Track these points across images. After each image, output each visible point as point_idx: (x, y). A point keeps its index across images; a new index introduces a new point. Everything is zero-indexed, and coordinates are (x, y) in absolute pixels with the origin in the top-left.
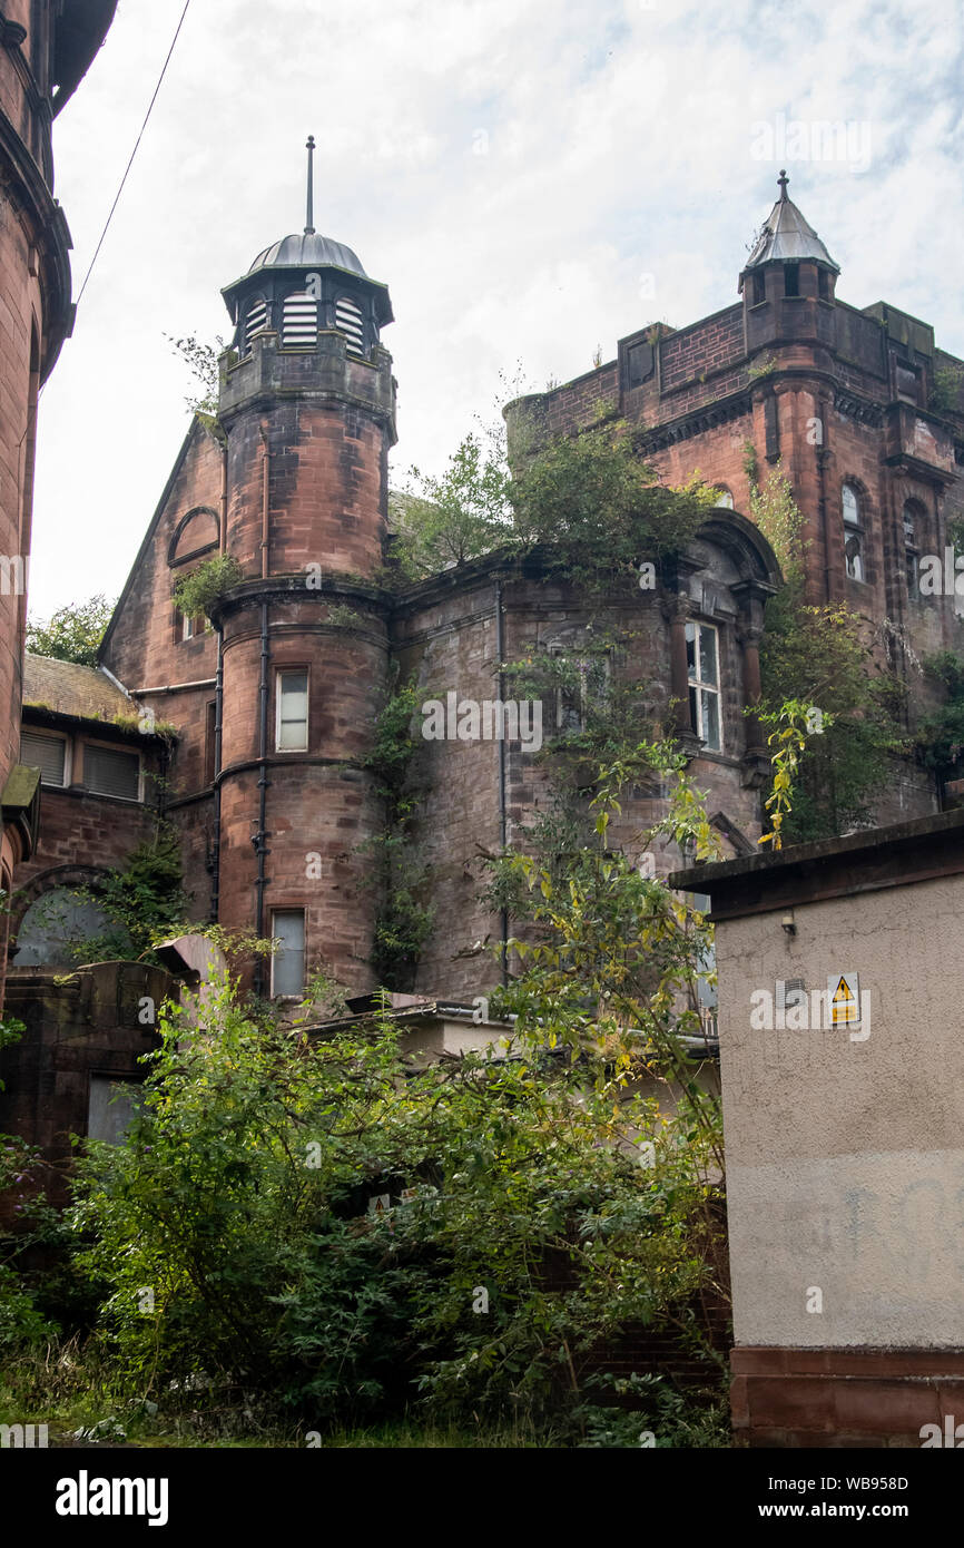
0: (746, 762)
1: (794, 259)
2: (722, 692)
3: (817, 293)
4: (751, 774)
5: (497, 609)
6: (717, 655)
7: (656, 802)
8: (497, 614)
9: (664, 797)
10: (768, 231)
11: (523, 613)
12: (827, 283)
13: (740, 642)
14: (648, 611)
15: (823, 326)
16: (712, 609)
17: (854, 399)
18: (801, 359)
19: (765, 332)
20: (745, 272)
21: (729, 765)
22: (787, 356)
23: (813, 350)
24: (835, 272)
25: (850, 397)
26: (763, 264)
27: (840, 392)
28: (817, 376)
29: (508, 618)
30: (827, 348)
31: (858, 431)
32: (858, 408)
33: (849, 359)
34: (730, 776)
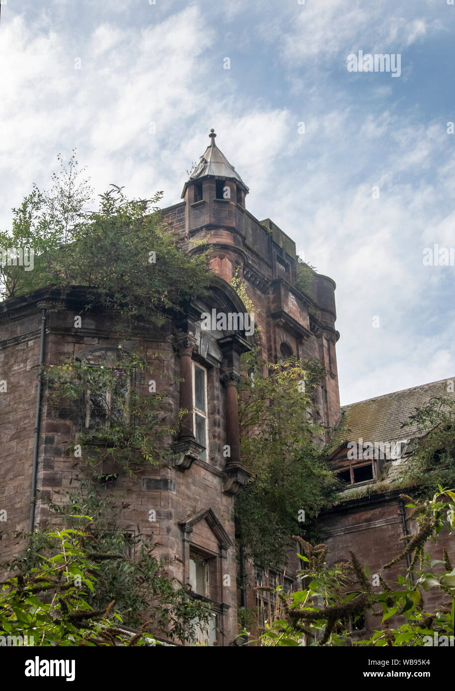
0: (227, 472)
1: (222, 177)
2: (209, 418)
3: (236, 200)
4: (230, 482)
5: (42, 331)
6: (206, 390)
7: (164, 493)
8: (42, 335)
9: (171, 490)
10: (204, 161)
11: (63, 336)
12: (241, 197)
13: (224, 383)
14: (163, 344)
15: (239, 221)
16: (206, 353)
17: (254, 272)
18: (225, 238)
19: (202, 219)
20: (189, 182)
21: (215, 474)
22: (216, 235)
23: (232, 234)
24: (246, 191)
25: (252, 270)
26: (202, 178)
27: (247, 265)
28: (236, 251)
29: (51, 338)
30: (240, 235)
31: (255, 294)
32: (256, 279)
33: (251, 246)
34: (214, 481)
